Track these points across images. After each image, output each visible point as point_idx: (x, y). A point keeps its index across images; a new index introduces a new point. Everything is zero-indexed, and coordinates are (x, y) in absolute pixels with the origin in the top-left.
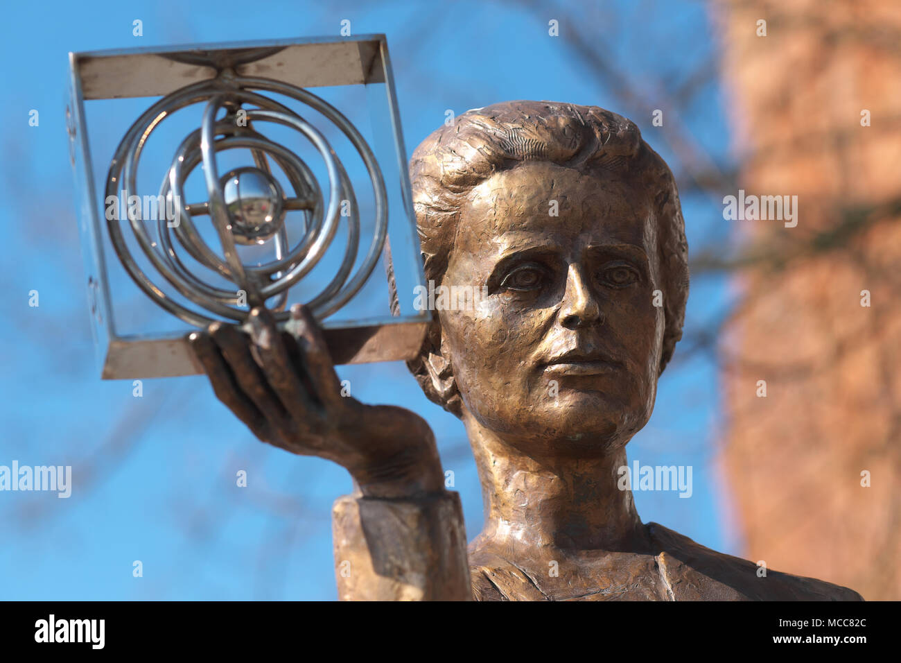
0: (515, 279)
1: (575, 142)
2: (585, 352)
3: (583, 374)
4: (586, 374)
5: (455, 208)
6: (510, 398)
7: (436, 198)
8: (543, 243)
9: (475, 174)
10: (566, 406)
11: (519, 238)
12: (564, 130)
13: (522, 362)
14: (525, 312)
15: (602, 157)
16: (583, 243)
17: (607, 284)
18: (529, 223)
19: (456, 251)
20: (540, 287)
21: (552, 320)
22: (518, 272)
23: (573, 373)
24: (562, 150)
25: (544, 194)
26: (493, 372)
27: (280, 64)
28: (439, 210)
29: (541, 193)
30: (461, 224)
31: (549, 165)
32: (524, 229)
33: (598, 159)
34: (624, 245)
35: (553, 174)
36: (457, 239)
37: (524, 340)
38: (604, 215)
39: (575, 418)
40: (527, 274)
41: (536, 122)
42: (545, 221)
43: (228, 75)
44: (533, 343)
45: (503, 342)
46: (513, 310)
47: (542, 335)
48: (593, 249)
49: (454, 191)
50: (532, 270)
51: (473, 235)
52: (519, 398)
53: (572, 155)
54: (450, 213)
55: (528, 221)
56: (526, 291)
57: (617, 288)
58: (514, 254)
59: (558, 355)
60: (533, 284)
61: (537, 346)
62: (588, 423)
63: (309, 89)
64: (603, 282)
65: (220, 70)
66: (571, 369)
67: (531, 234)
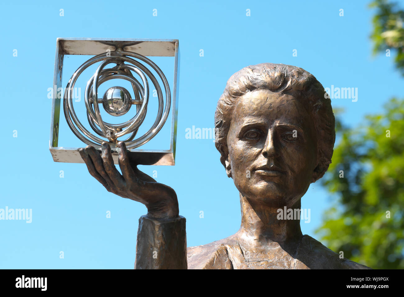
0: (249, 135)
1: (280, 83)
2: (269, 167)
3: (268, 175)
4: (269, 175)
5: (233, 104)
6: (243, 181)
7: (228, 99)
8: (260, 122)
9: (241, 92)
10: (260, 187)
11: (251, 119)
12: (276, 77)
13: (248, 167)
14: (251, 148)
15: (290, 89)
16: (276, 123)
17: (285, 140)
18: (256, 114)
19: (232, 121)
20: (258, 139)
21: (260, 152)
22: (249, 132)
23: (264, 174)
24: (274, 86)
25: (263, 103)
26: (238, 170)
27: (140, 48)
28: (228, 104)
29: (262, 102)
30: (234, 111)
31: (268, 91)
32: (254, 116)
33: (289, 90)
34: (292, 125)
35: (269, 95)
36: (233, 116)
37: (249, 159)
38: (286, 113)
39: (264, 192)
40: (253, 133)
41: (266, 74)
42: (262, 113)
43: (119, 50)
44: (252, 160)
45: (241, 159)
46: (247, 147)
47: (256, 158)
48: (279, 126)
49: (234, 97)
50: (255, 132)
51: (237, 115)
52: (245, 181)
53: (277, 88)
54: (231, 106)
55: (256, 112)
56: (252, 140)
57: (289, 142)
58: (248, 125)
59: (259, 166)
60: (255, 138)
61: (253, 162)
62: (268, 194)
63: (147, 57)
64: (284, 139)
65: (117, 48)
66: (264, 172)
67: (256, 118)
